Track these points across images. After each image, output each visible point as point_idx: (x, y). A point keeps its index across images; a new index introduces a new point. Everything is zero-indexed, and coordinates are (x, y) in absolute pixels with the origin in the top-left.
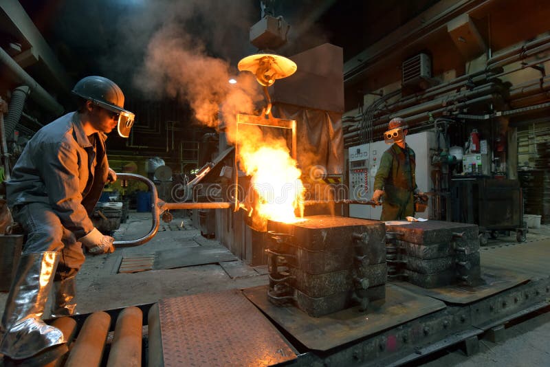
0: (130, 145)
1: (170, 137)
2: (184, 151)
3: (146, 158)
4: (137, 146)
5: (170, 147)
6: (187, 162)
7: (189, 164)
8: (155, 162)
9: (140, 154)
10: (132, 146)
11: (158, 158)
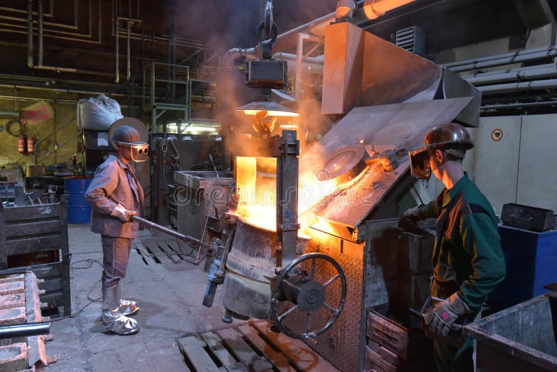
0: (36, 63)
1: (123, 50)
2: (157, 84)
3: (82, 96)
4: (54, 68)
5: (123, 71)
6: (165, 107)
7: (168, 111)
8: (101, 107)
9: (58, 85)
10: (41, 67)
11: (103, 96)
